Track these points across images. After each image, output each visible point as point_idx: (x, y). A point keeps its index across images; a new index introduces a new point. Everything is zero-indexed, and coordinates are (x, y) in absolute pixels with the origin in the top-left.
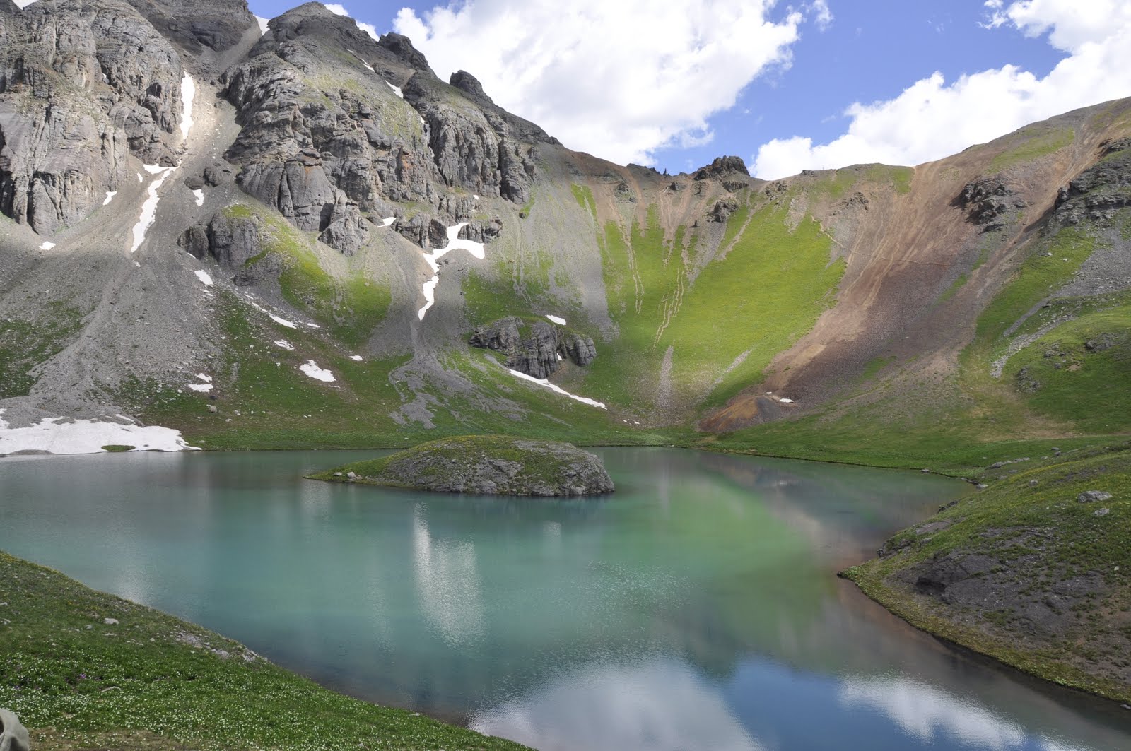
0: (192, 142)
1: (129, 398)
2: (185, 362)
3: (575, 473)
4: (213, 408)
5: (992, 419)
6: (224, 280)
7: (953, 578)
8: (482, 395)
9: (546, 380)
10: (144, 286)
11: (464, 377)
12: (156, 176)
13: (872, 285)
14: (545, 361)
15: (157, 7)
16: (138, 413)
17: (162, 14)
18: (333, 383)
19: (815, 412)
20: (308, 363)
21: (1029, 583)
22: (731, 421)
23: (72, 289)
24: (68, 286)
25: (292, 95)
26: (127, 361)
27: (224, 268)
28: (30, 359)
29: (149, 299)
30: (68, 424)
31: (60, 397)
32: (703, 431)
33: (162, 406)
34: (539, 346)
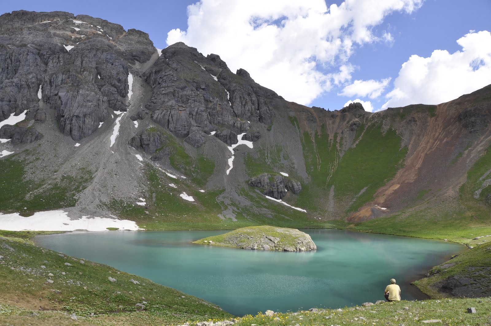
0: (132, 101)
1: (114, 208)
2: (134, 193)
3: (301, 242)
4: (147, 212)
5: (475, 217)
6: (147, 158)
7: (456, 286)
8: (255, 207)
9: (281, 200)
10: (116, 161)
11: (247, 199)
12: (119, 116)
13: (420, 158)
14: (280, 192)
15: (118, 46)
16: (118, 214)
17: (120, 49)
18: (194, 202)
19: (397, 214)
20: (183, 193)
21: (486, 289)
22: (360, 218)
23: (88, 163)
24: (87, 161)
25: (173, 81)
26: (112, 193)
27: (147, 153)
28: (74, 191)
29: (118, 167)
30: (92, 219)
31: (87, 208)
32: (348, 222)
33: (127, 211)
34: (277, 186)
